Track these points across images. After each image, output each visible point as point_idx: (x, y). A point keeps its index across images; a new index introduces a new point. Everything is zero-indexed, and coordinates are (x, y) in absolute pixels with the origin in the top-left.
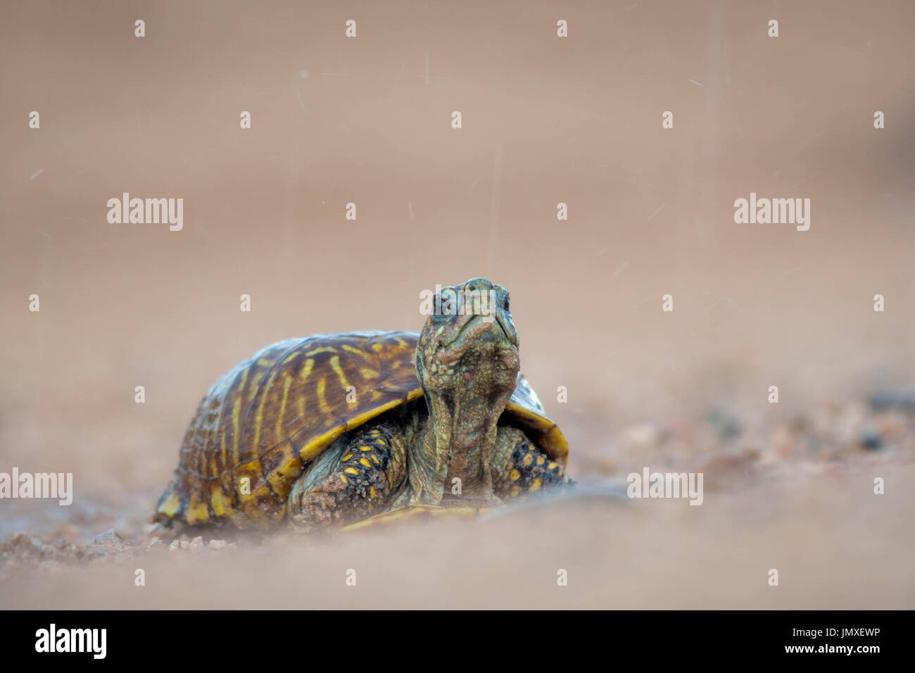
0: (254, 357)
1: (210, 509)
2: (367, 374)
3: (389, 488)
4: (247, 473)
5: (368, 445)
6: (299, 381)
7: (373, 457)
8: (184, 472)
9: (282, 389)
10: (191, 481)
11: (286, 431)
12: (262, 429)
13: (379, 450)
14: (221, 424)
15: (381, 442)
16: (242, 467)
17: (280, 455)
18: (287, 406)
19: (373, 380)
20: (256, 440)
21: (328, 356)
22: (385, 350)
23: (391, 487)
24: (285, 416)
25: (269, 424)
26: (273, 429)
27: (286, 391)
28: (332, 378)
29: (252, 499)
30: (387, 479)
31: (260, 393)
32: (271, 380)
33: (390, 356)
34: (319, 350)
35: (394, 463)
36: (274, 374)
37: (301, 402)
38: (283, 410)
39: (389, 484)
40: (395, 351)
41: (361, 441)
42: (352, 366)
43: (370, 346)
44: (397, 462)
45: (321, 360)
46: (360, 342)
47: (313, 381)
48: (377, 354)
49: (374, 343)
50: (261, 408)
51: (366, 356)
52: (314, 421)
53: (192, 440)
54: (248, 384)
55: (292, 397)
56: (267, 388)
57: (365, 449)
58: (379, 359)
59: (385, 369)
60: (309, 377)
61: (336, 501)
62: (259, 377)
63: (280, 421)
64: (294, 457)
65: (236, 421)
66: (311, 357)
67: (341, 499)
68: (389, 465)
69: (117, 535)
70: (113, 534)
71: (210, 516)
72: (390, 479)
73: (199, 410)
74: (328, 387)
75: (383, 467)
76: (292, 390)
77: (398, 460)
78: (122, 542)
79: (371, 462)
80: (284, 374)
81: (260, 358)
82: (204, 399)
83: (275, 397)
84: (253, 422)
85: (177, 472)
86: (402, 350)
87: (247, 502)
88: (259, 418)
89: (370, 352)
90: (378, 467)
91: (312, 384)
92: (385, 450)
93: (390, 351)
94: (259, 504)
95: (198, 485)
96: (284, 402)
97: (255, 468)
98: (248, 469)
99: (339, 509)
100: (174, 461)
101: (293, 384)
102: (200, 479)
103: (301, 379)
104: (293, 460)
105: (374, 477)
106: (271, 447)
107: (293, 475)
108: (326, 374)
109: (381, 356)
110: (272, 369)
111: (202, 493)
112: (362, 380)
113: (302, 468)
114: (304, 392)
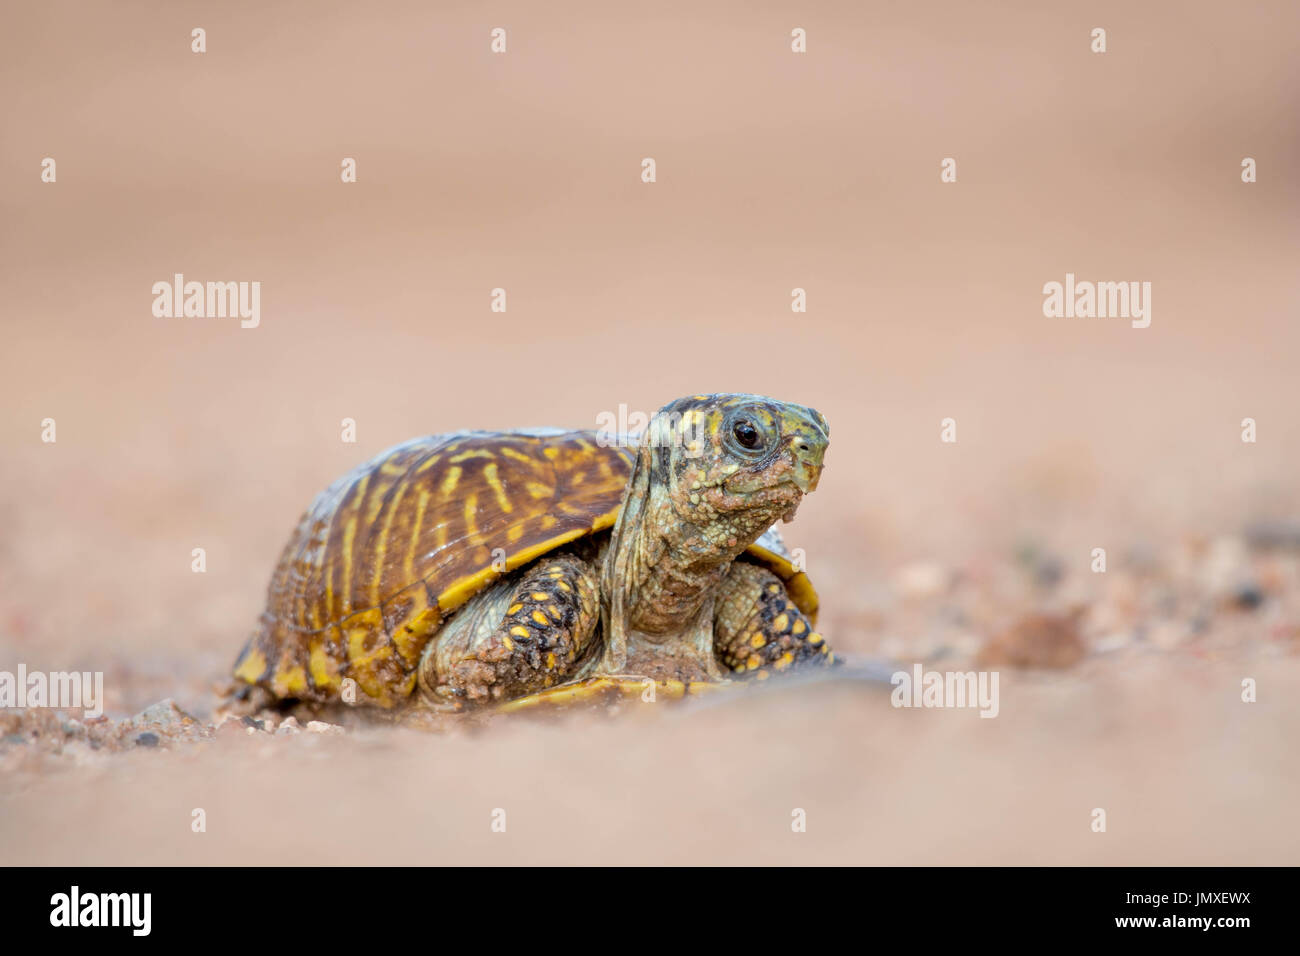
0: (376, 461)
1: (309, 674)
2: (537, 490)
3: (574, 650)
4: (363, 625)
5: (545, 590)
6: (439, 499)
7: (552, 609)
8: (272, 618)
9: (413, 509)
10: (282, 633)
11: (419, 569)
12: (386, 563)
13: (561, 599)
14: (327, 556)
15: (564, 587)
16: (356, 618)
17: (410, 603)
18: (422, 532)
19: (545, 500)
20: (376, 581)
21: (480, 463)
22: (562, 457)
23: (578, 649)
24: (418, 548)
25: (394, 557)
26: (401, 564)
27: (421, 511)
28: (487, 494)
29: (368, 664)
30: (572, 639)
31: (383, 512)
32: (399, 496)
33: (569, 466)
34: (469, 454)
35: (582, 615)
36: (404, 486)
37: (441, 526)
38: (415, 538)
39: (575, 646)
40: (577, 459)
41: (535, 585)
42: (516, 478)
43: (542, 450)
44: (586, 613)
45: (472, 468)
46: (527, 444)
47: (460, 498)
48: (552, 462)
49: (548, 446)
50: (384, 534)
51: (536, 464)
52: (459, 555)
53: (285, 576)
54: (366, 500)
55: (429, 522)
56: (394, 507)
57: (540, 596)
58: (554, 470)
59: (563, 486)
60: (453, 493)
61: (496, 672)
62: (382, 489)
63: (411, 555)
64: (429, 606)
65: (347, 551)
66: (456, 464)
67: (502, 671)
68: (575, 619)
69: (176, 708)
70: (170, 707)
71: (308, 685)
72: (576, 639)
73: (297, 533)
74: (480, 506)
75: (566, 624)
76: (429, 511)
77: (588, 610)
78: (182, 718)
79: (549, 617)
80: (419, 487)
81: (384, 462)
82: (304, 518)
83: (404, 520)
84: (373, 554)
85: (263, 619)
86: (588, 458)
87: (360, 668)
88: (381, 549)
89: (541, 458)
90: (558, 624)
91: (458, 502)
92: (570, 598)
93: (570, 459)
94: (379, 671)
95: (291, 640)
96: (417, 527)
97: (374, 620)
98: (364, 621)
99: (500, 685)
100: (258, 604)
101: (430, 502)
102: (296, 632)
103: (442, 495)
104: (429, 610)
105: (552, 639)
106: (397, 590)
107: (427, 631)
108: (478, 489)
109: (557, 466)
110: (400, 480)
111: (298, 652)
112: (529, 500)
113: (441, 622)
114: (446, 515)
